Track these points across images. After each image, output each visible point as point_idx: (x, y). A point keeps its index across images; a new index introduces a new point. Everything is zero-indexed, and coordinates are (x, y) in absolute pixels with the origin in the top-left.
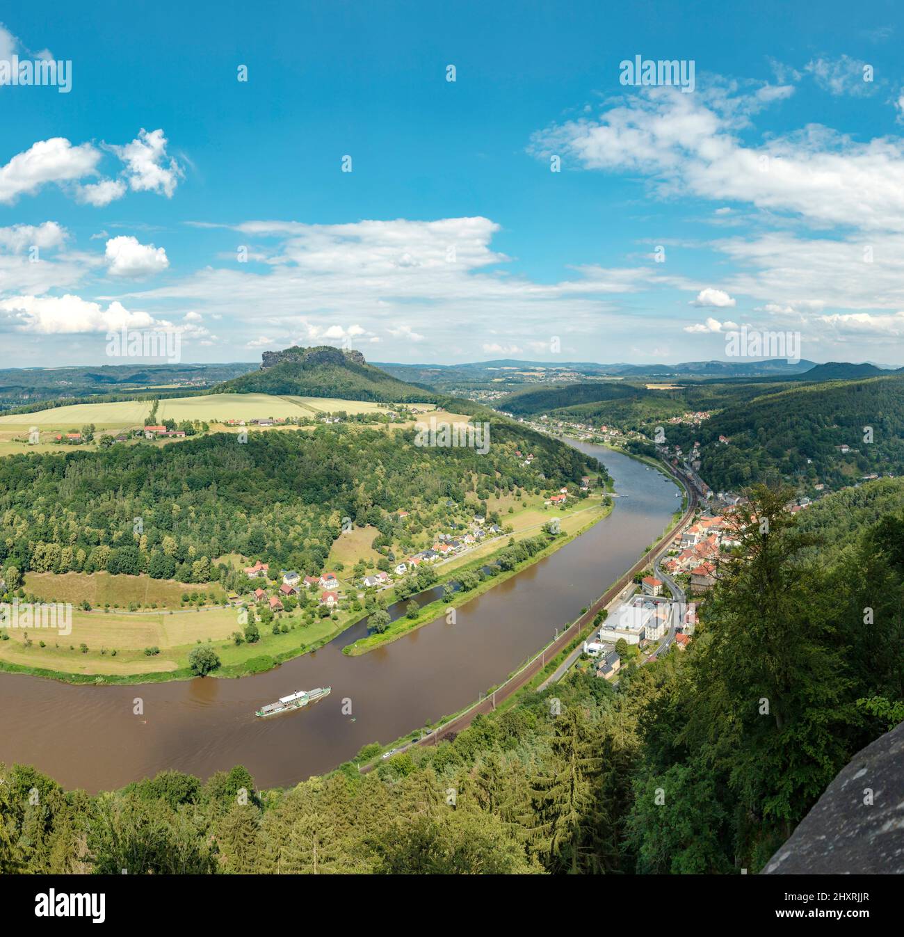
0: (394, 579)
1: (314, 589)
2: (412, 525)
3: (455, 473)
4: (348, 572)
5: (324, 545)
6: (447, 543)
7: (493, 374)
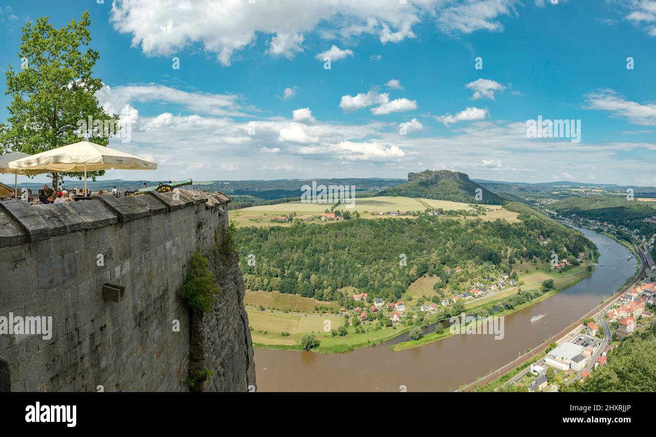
0: (439, 308)
1: (390, 310)
2: (462, 277)
3: (497, 247)
4: (414, 302)
5: (404, 285)
6: (481, 289)
7: (555, 189)
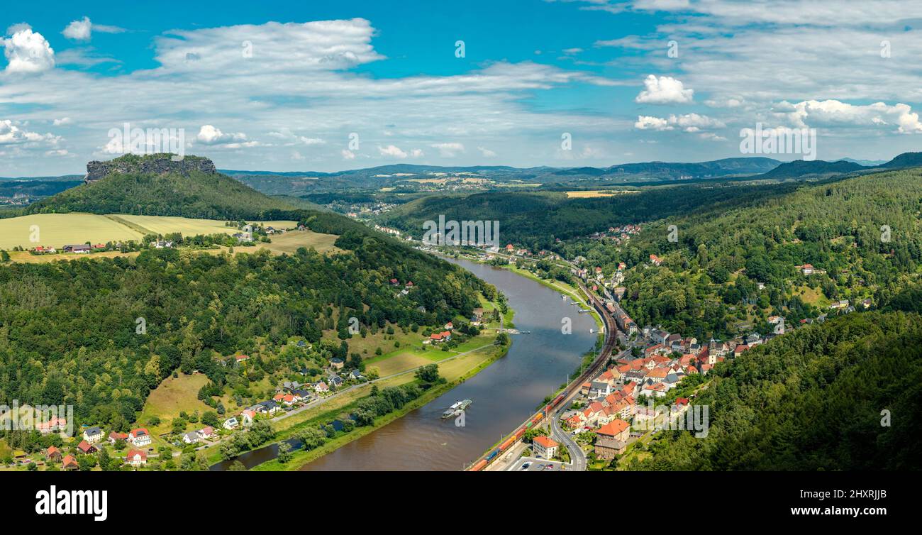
0: (221, 434)
1: (120, 446)
2: (251, 371)
3: (310, 307)
4: (165, 428)
5: (138, 396)
6: (294, 393)
7: (382, 183)
